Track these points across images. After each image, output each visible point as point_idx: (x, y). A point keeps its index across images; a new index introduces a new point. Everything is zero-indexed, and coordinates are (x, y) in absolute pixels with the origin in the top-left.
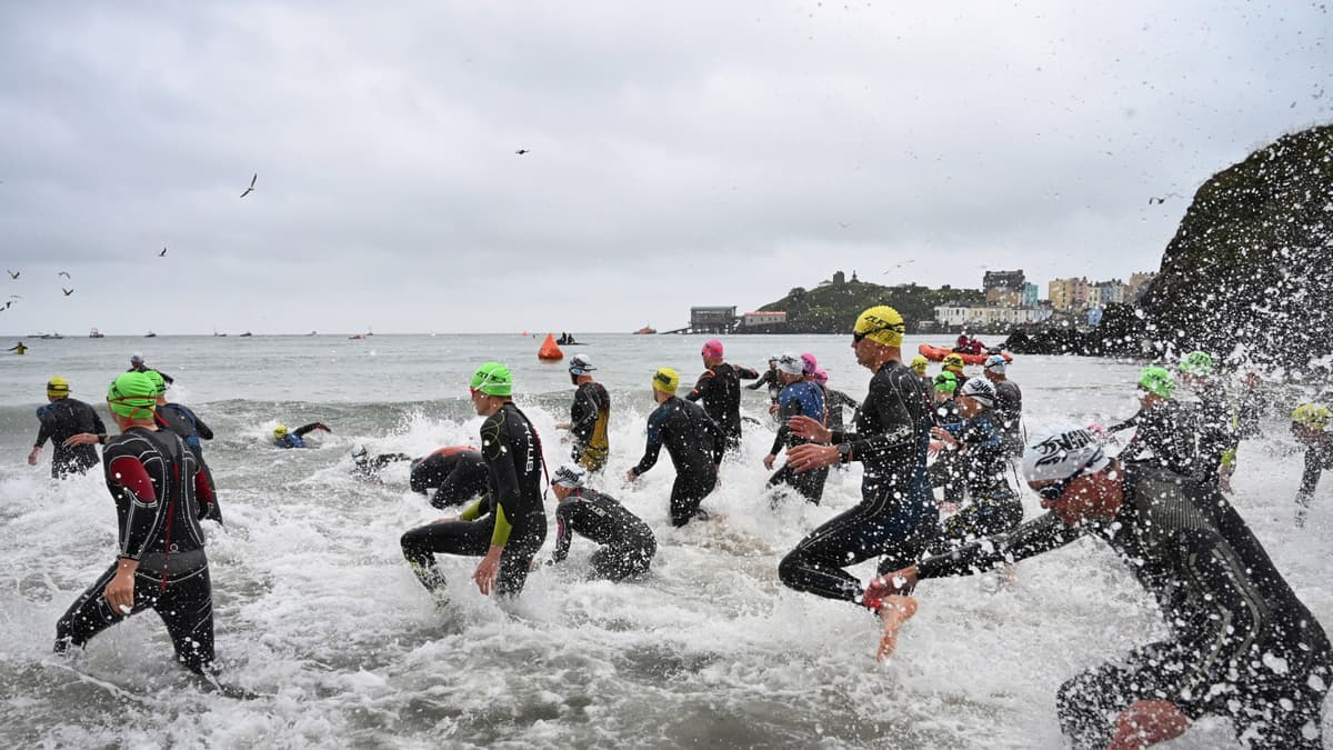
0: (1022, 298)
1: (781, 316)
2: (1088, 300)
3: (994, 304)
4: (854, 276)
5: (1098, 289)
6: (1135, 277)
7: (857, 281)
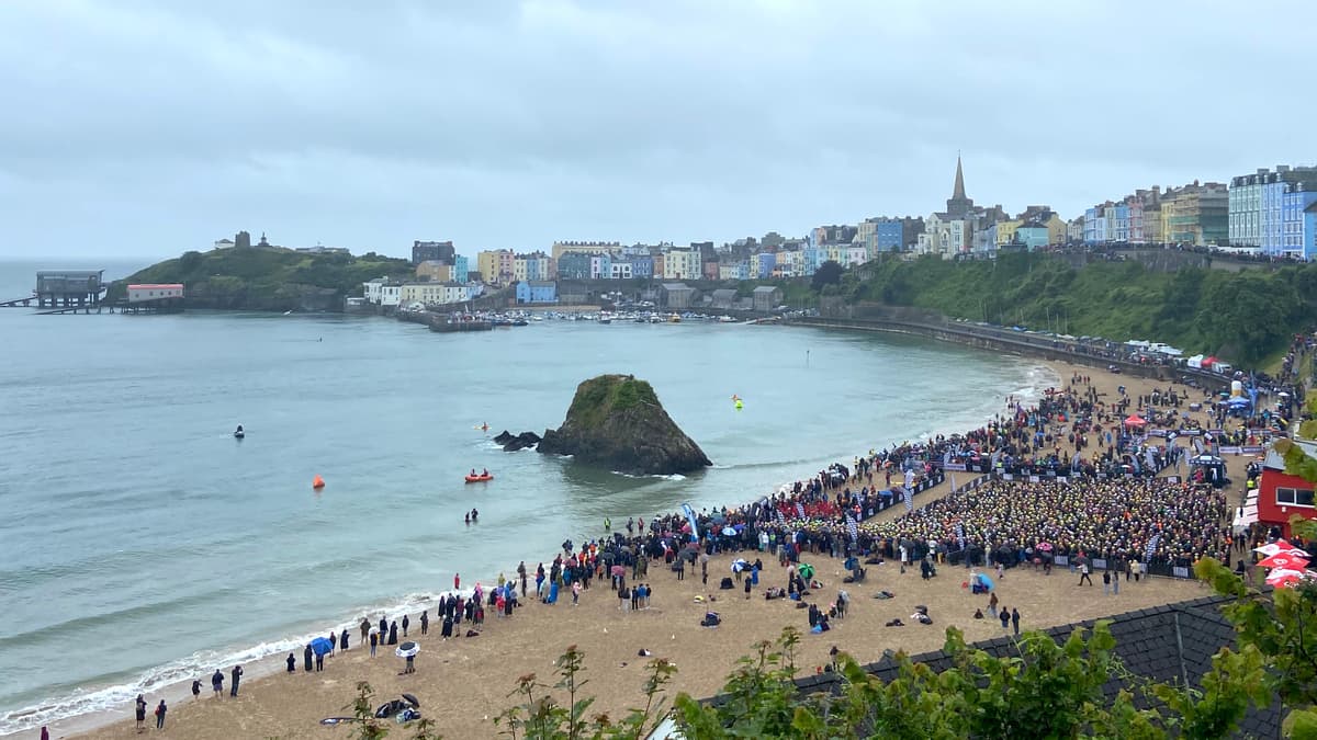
0: (452, 272)
1: (176, 290)
2: (515, 272)
3: (424, 280)
4: (264, 239)
5: (525, 261)
6: (556, 247)
7: (266, 245)
